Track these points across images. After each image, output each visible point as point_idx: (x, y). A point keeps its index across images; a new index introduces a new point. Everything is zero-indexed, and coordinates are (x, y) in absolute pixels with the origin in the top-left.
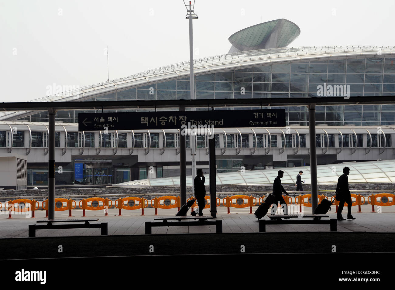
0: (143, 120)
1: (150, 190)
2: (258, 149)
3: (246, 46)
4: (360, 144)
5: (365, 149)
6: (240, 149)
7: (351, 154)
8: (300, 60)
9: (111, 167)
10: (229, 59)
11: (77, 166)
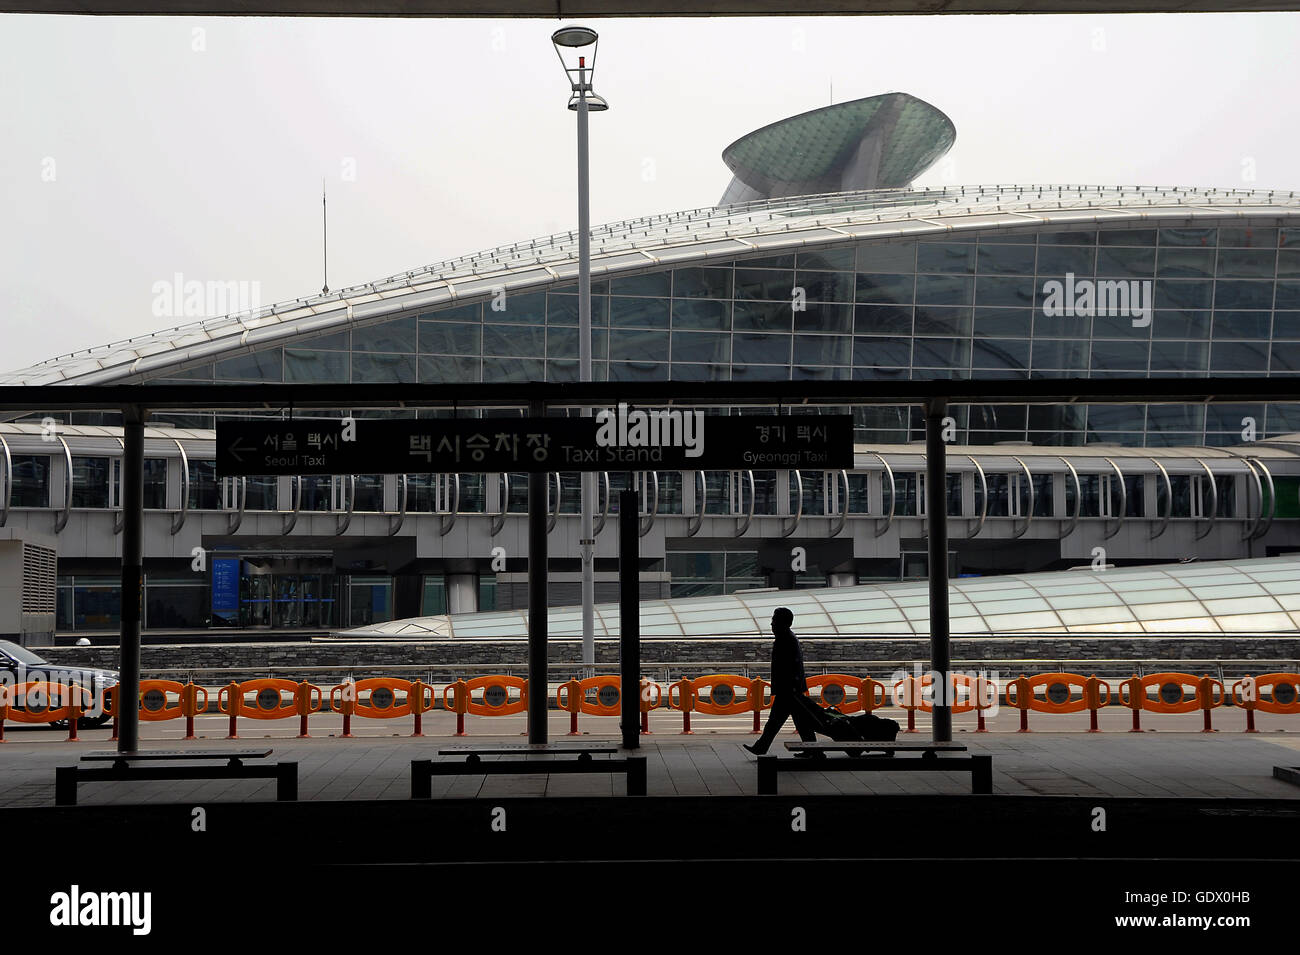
0: (415, 444)
1: (447, 654)
2: (807, 519)
3: (780, 179)
4: (1136, 506)
5: (1151, 522)
6: (747, 519)
7: (1107, 539)
8: (947, 232)
9: (330, 573)
10: (719, 227)
11: (221, 570)
